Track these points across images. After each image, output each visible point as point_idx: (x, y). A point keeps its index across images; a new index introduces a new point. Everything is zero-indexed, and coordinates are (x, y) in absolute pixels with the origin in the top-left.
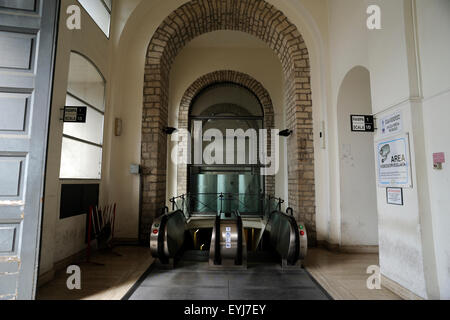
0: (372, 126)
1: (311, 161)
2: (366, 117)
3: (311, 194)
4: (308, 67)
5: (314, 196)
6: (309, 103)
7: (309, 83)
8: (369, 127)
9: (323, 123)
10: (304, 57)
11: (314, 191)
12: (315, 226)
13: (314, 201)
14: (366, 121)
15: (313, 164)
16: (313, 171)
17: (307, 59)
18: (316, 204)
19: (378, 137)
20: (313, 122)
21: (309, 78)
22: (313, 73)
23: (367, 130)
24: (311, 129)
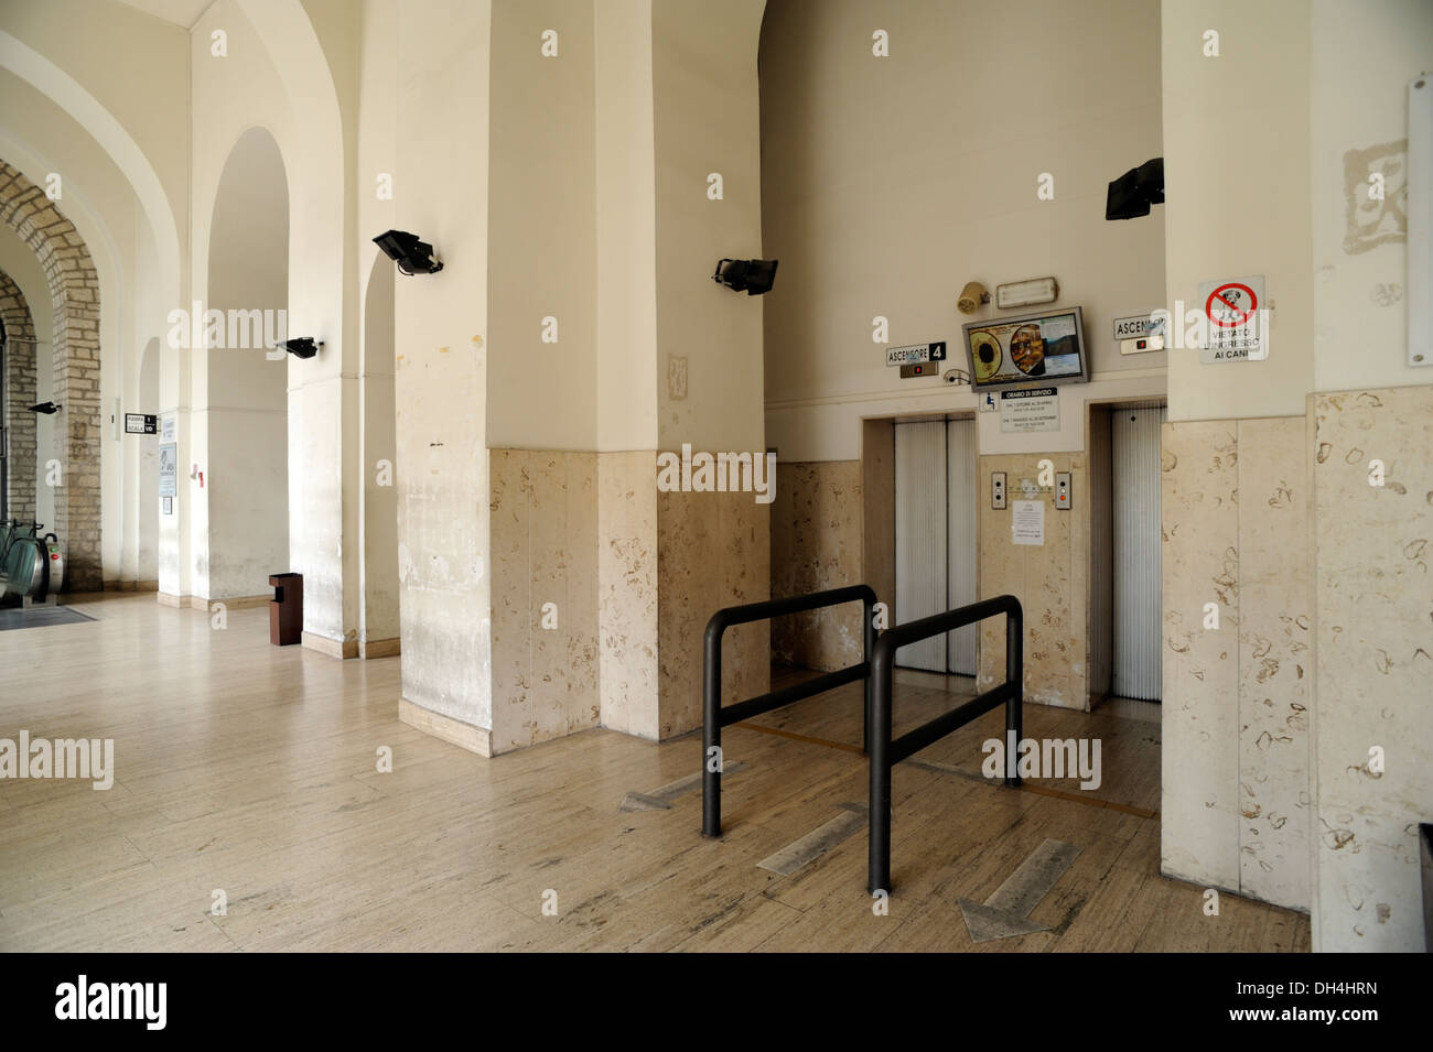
0: (154, 428)
1: (95, 460)
2: (146, 417)
3: (94, 511)
4: (95, 301)
5: (98, 513)
6: (95, 364)
7: (97, 330)
8: (150, 429)
9: (119, 400)
10: (89, 283)
11: (99, 506)
12: (100, 560)
13: (99, 521)
14: (146, 421)
15: (99, 464)
16: (98, 475)
17: (94, 290)
18: (103, 526)
19: (161, 439)
20: (101, 396)
21: (97, 322)
22: (104, 315)
23: (146, 432)
24: (97, 408)
